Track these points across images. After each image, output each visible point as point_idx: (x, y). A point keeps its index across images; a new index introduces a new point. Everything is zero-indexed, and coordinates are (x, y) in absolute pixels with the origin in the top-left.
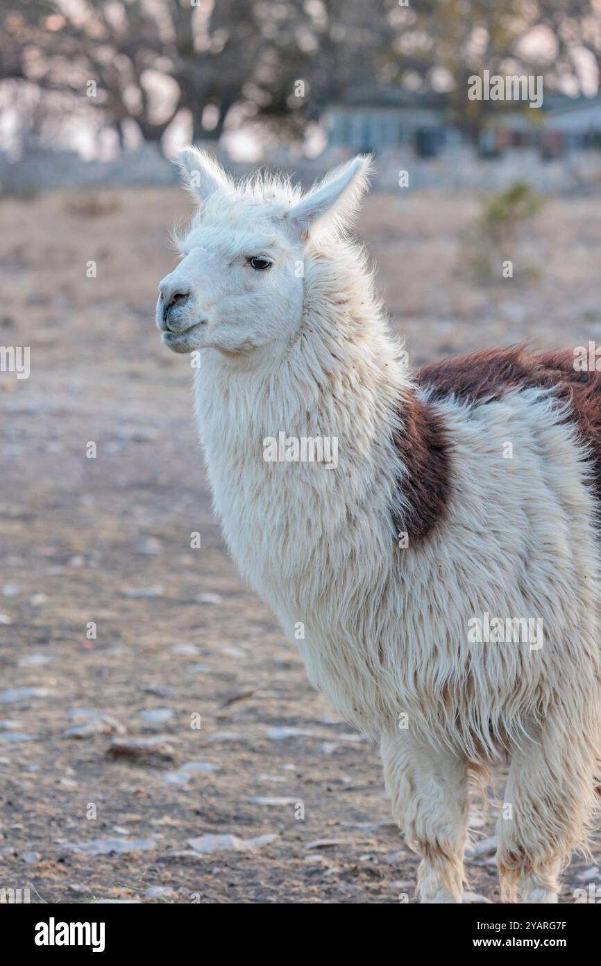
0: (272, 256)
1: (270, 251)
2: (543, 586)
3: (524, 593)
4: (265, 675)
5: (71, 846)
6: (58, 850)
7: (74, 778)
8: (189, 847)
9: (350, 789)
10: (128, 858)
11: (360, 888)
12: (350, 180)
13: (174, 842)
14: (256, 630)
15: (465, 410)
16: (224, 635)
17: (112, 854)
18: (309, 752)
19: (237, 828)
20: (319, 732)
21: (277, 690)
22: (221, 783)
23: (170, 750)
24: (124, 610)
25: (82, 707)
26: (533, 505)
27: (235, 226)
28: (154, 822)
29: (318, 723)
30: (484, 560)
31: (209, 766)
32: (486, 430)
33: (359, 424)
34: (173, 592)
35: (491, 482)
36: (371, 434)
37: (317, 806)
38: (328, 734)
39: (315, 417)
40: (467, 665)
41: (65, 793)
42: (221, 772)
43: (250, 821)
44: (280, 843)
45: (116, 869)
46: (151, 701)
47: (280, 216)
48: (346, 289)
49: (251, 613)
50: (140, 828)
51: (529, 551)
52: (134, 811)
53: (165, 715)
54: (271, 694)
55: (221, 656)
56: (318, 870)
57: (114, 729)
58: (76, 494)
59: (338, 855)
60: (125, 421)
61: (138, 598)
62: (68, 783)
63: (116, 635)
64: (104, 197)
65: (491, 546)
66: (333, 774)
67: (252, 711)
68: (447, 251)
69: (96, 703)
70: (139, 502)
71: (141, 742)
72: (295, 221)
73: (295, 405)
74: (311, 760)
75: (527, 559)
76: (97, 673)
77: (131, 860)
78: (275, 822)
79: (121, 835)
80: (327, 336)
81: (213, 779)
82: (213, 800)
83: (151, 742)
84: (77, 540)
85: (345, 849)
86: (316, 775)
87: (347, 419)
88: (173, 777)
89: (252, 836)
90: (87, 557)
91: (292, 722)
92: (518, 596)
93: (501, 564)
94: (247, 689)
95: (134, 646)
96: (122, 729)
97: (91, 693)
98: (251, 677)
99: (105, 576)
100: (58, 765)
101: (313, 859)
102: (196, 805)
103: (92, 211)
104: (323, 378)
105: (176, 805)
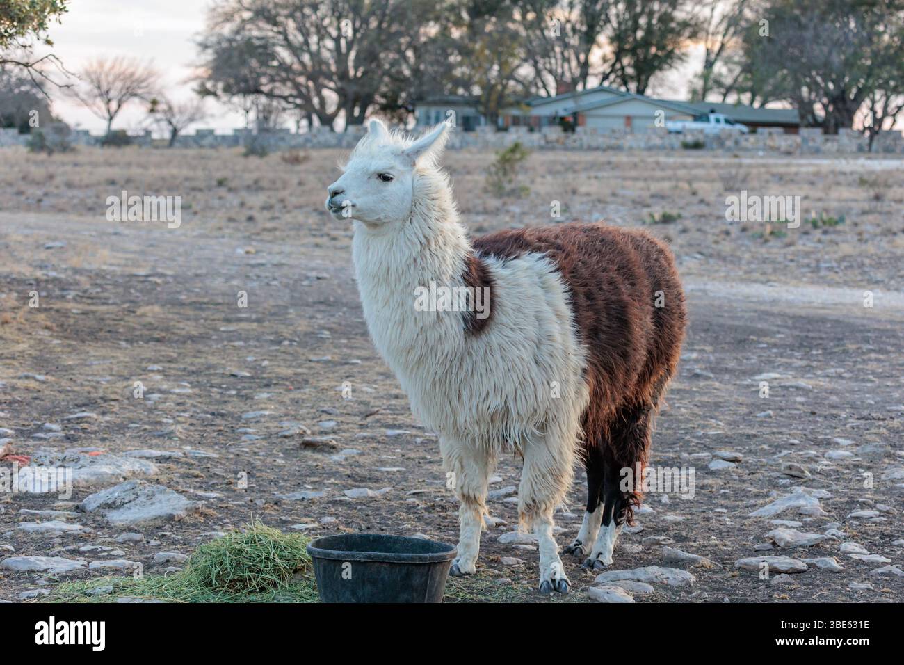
0: (392, 173)
1: (391, 171)
2: (548, 359)
3: (537, 362)
4: (385, 401)
5: (281, 495)
6: (275, 497)
7: (283, 459)
8: (344, 495)
9: (430, 462)
10: (312, 502)
11: (436, 516)
12: (440, 134)
13: (336, 493)
14: (381, 377)
15: (500, 263)
16: (363, 381)
17: (303, 499)
18: (408, 442)
19: (371, 485)
20: (414, 432)
21: (391, 409)
22: (362, 460)
23: (334, 442)
24: (311, 368)
25: (288, 420)
26: (541, 315)
27: (373, 157)
28: (326, 481)
29: (413, 427)
30: (514, 344)
31: (355, 451)
32: (513, 274)
33: (444, 266)
34: (337, 358)
35: (517, 301)
36: (450, 272)
37: (413, 472)
38: (419, 433)
39: (419, 260)
40: (506, 401)
41: (278, 467)
42: (362, 454)
43: (377, 480)
44: (393, 492)
45: (305, 508)
46: (324, 417)
47: (400, 152)
48: (437, 192)
49: (377, 369)
50: (318, 485)
51: (539, 340)
52: (315, 476)
53: (332, 424)
54: (388, 412)
55: (362, 392)
56: (414, 506)
57: (304, 432)
58: (286, 308)
59: (424, 498)
60: (313, 269)
61: (318, 362)
62: (280, 462)
63: (306, 382)
64: (302, 154)
65: (518, 336)
66: (421, 455)
67: (378, 421)
68: (481, 179)
69: (295, 418)
70: (319, 311)
71: (318, 438)
72: (408, 155)
73: (407, 254)
74: (410, 447)
75: (539, 344)
76: (296, 402)
77: (313, 503)
78: (391, 480)
79: (308, 489)
80: (425, 217)
81: (357, 457)
82: (357, 469)
83: (324, 438)
84: (286, 332)
85: (428, 495)
86: (412, 455)
87: (437, 263)
88: (336, 457)
89: (378, 488)
90: (291, 341)
91: (400, 427)
92: (533, 364)
93: (524, 347)
94: (376, 409)
95: (315, 388)
96: (309, 432)
97: (293, 413)
98: (378, 403)
99: (301, 351)
100: (274, 452)
101: (411, 500)
102: (349, 472)
103: (296, 160)
104: (423, 240)
105: (337, 472)
